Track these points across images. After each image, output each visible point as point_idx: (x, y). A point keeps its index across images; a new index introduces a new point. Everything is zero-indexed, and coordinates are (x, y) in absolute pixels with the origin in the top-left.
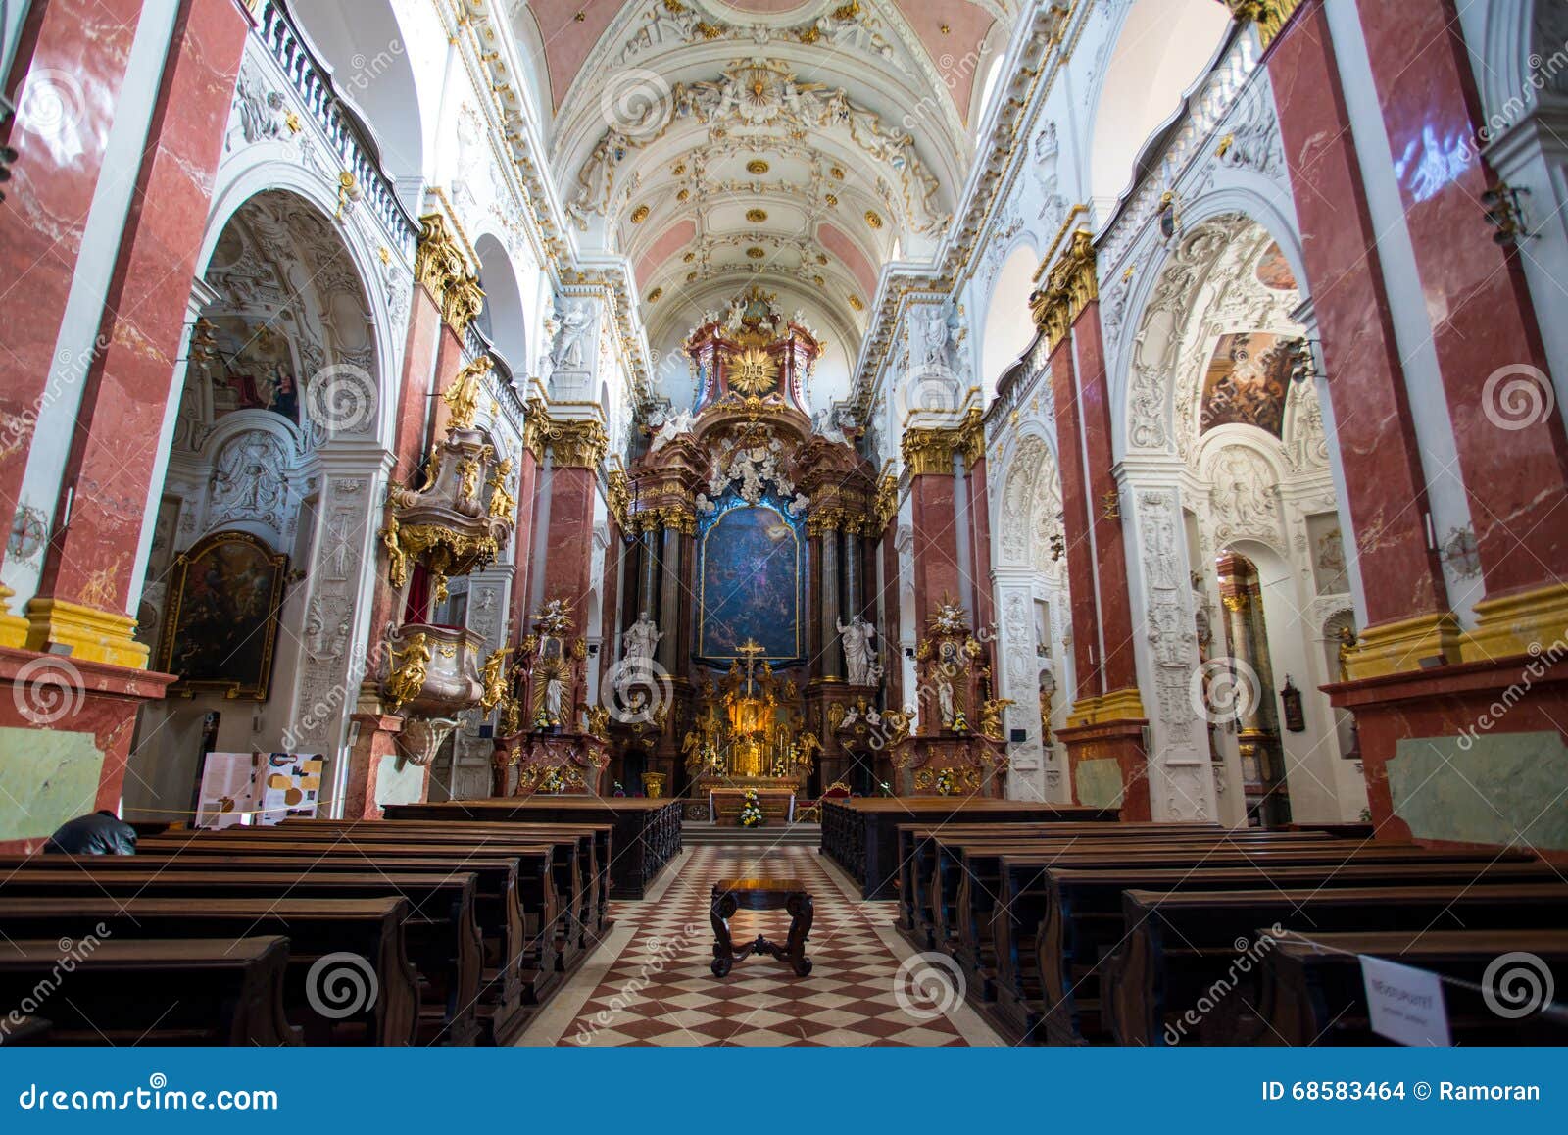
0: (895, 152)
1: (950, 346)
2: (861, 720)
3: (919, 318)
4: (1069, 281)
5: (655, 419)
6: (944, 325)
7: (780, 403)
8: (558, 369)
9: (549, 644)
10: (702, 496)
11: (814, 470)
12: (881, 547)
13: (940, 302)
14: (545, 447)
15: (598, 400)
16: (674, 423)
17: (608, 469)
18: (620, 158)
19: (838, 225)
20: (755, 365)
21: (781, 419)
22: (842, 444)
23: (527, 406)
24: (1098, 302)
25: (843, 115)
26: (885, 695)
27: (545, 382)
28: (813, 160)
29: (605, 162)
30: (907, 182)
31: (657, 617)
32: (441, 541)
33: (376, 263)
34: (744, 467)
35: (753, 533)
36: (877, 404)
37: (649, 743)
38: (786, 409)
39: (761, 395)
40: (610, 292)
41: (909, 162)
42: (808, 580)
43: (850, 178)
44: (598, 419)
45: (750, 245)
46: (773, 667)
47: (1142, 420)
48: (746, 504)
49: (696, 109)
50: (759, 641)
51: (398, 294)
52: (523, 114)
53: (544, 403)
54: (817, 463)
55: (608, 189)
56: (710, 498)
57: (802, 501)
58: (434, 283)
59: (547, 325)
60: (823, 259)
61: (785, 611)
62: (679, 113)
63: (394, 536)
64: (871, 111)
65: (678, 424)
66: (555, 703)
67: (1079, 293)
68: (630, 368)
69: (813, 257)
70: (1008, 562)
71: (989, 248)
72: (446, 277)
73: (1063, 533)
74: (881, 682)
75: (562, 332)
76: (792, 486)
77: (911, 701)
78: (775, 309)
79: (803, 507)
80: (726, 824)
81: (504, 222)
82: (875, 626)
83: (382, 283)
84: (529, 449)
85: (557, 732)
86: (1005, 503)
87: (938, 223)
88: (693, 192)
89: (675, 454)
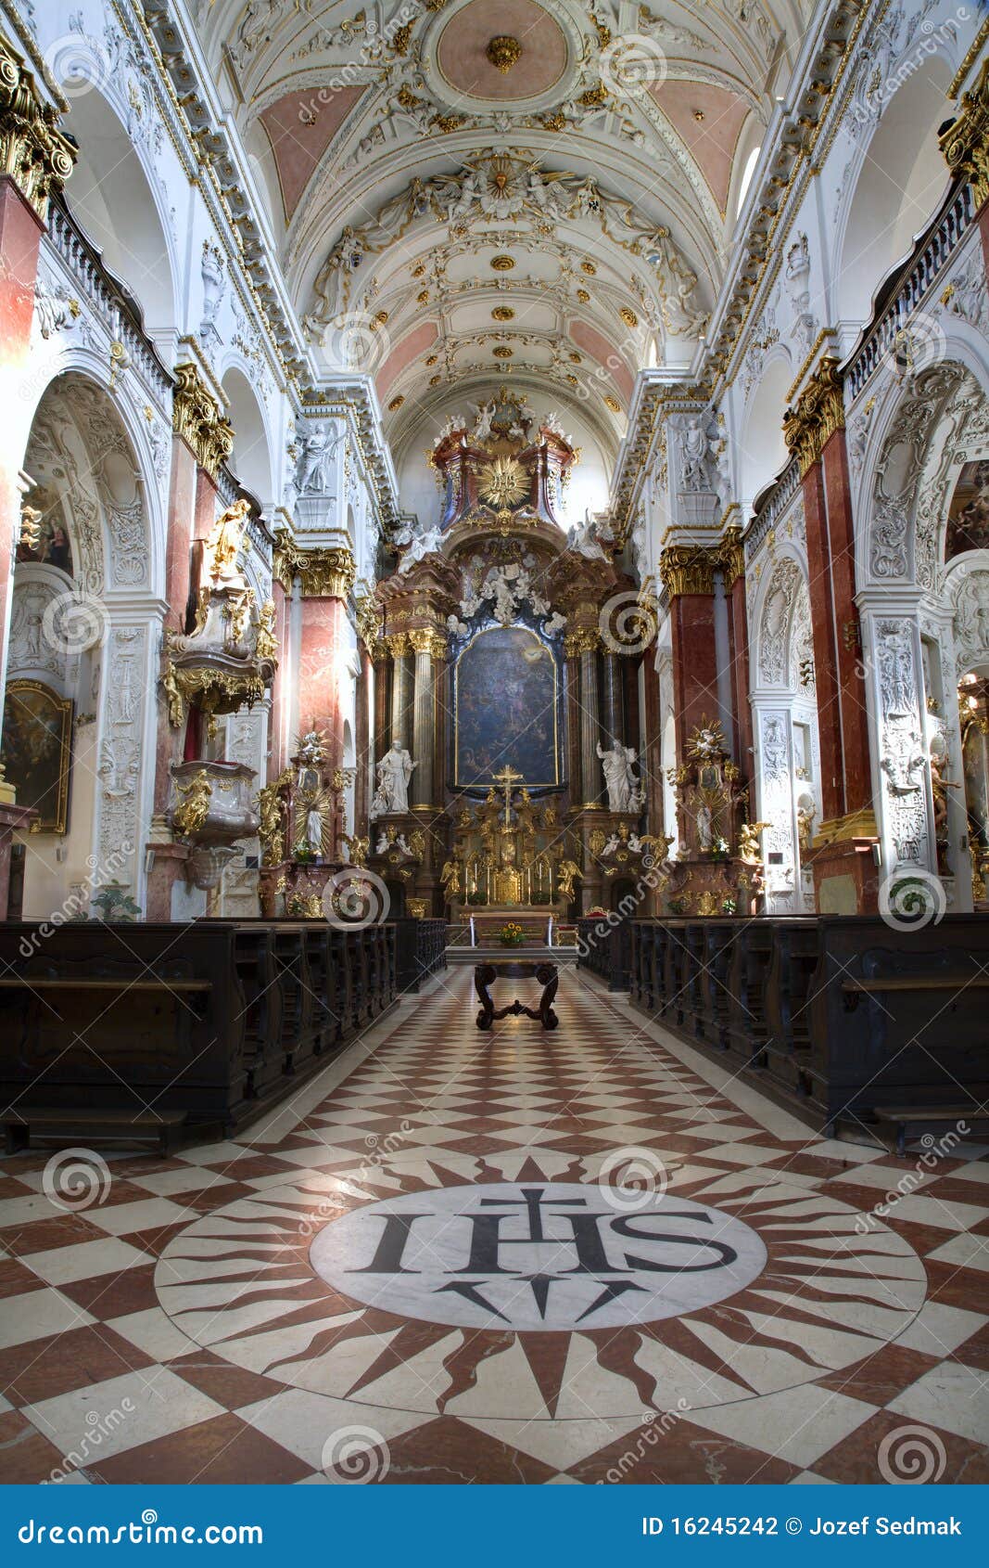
0: (650, 245)
1: (710, 459)
2: (623, 847)
3: (677, 428)
4: (819, 405)
5: (402, 537)
6: (703, 434)
7: (533, 516)
8: (302, 495)
9: (308, 776)
10: (453, 618)
11: (570, 587)
12: (642, 668)
13: (699, 411)
14: (293, 577)
15: (344, 527)
16: (423, 542)
17: (357, 594)
18: (356, 265)
19: (591, 323)
20: (505, 475)
21: (535, 533)
22: (600, 560)
23: (275, 537)
24: (844, 430)
25: (593, 206)
26: (646, 820)
27: (291, 510)
28: (562, 255)
29: (340, 270)
30: (662, 279)
31: (409, 744)
32: (214, 682)
33: (142, 420)
34: (496, 585)
35: (508, 656)
36: (636, 515)
37: (406, 873)
38: (540, 522)
39: (513, 508)
40: (352, 412)
41: (666, 256)
42: (567, 703)
43: (602, 273)
44: (346, 546)
45: (496, 344)
46: (532, 795)
47: (882, 550)
48: (500, 625)
49: (435, 205)
50: (516, 768)
51: (160, 447)
52: (262, 241)
53: (291, 532)
54: (573, 580)
55: (345, 299)
56: (461, 620)
57: (559, 621)
58: (190, 432)
59: (291, 450)
60: (576, 357)
61: (543, 737)
62: (417, 210)
63: (172, 680)
64: (623, 200)
65: (426, 543)
66: (317, 833)
67: (827, 419)
68: (375, 486)
69: (565, 356)
70: (767, 685)
71: (747, 357)
72: (200, 422)
73: (812, 658)
74: (644, 808)
75: (305, 456)
76: (548, 604)
77: (671, 827)
78: (527, 412)
79: (560, 627)
80: (487, 946)
81: (246, 352)
82: (637, 751)
83: (148, 440)
84: (278, 581)
85: (319, 862)
86: (764, 625)
87: (697, 324)
88: (433, 291)
89: (424, 575)
